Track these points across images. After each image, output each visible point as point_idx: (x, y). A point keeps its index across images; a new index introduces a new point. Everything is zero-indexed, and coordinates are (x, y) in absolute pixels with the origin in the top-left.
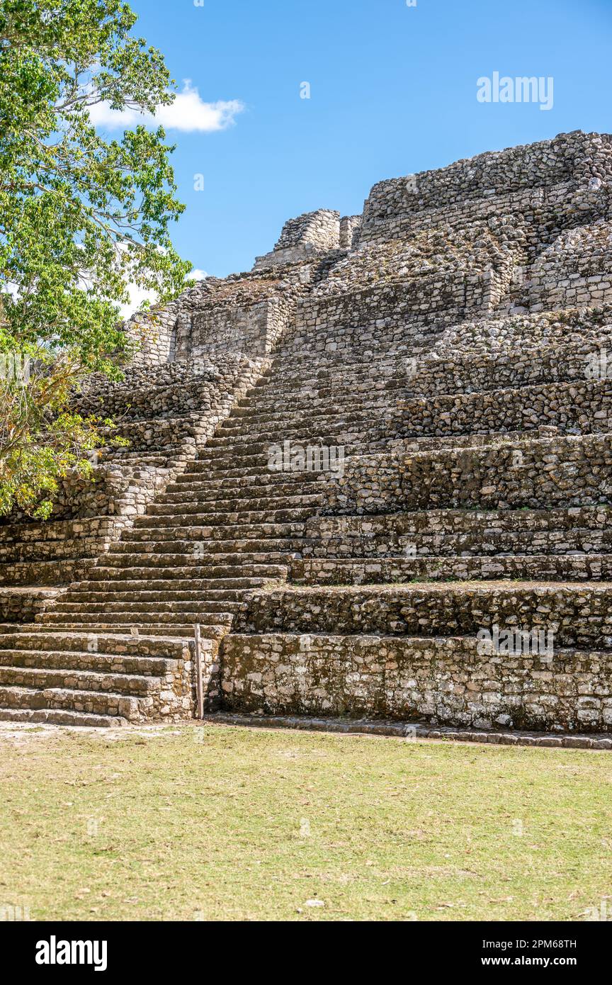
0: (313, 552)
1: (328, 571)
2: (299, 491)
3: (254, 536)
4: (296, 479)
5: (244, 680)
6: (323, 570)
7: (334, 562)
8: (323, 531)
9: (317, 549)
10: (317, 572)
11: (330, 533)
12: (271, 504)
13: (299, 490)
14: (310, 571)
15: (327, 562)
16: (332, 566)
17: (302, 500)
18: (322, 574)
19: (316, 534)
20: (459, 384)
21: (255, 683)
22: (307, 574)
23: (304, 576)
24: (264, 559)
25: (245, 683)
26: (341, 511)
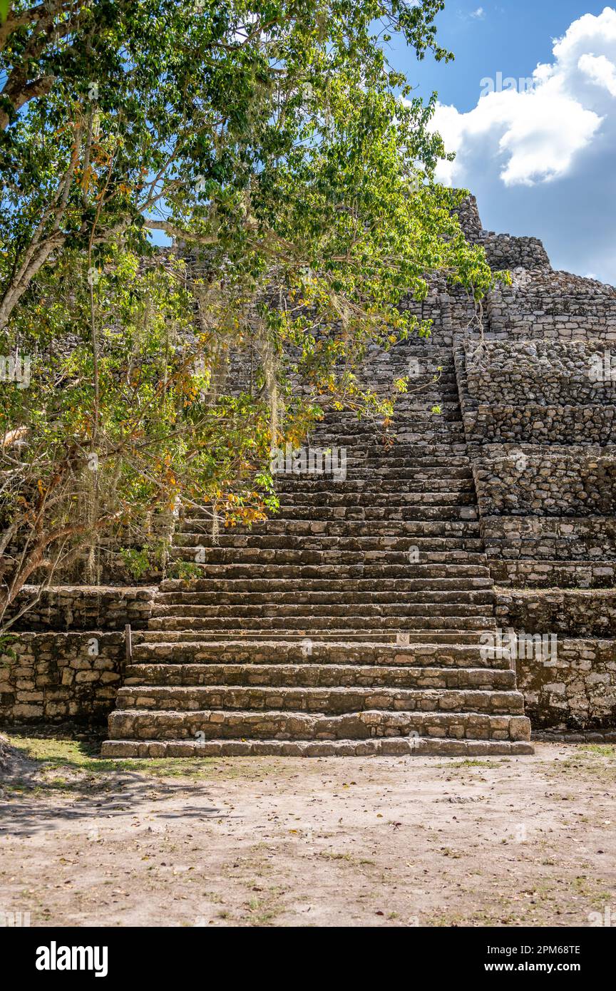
0: (501, 553)
1: (542, 573)
2: (406, 488)
3: (392, 533)
4: (384, 475)
5: (539, 692)
6: (534, 571)
7: (549, 564)
8: (507, 531)
9: (506, 551)
10: (526, 574)
11: (517, 533)
12: (379, 501)
13: (404, 487)
14: (517, 573)
15: (539, 563)
16: (547, 568)
17: (422, 498)
18: (533, 576)
19: (499, 534)
20: (532, 396)
21: (556, 695)
22: (512, 576)
23: (507, 578)
24: (443, 558)
25: (540, 696)
26: (513, 511)
